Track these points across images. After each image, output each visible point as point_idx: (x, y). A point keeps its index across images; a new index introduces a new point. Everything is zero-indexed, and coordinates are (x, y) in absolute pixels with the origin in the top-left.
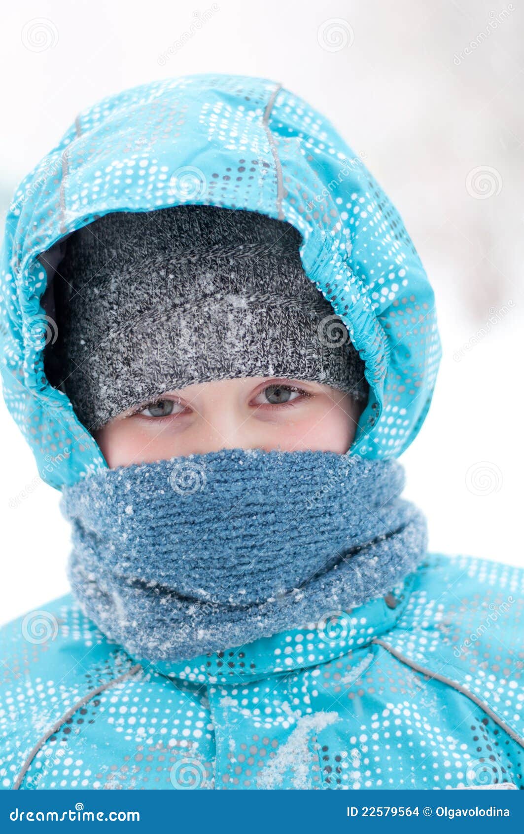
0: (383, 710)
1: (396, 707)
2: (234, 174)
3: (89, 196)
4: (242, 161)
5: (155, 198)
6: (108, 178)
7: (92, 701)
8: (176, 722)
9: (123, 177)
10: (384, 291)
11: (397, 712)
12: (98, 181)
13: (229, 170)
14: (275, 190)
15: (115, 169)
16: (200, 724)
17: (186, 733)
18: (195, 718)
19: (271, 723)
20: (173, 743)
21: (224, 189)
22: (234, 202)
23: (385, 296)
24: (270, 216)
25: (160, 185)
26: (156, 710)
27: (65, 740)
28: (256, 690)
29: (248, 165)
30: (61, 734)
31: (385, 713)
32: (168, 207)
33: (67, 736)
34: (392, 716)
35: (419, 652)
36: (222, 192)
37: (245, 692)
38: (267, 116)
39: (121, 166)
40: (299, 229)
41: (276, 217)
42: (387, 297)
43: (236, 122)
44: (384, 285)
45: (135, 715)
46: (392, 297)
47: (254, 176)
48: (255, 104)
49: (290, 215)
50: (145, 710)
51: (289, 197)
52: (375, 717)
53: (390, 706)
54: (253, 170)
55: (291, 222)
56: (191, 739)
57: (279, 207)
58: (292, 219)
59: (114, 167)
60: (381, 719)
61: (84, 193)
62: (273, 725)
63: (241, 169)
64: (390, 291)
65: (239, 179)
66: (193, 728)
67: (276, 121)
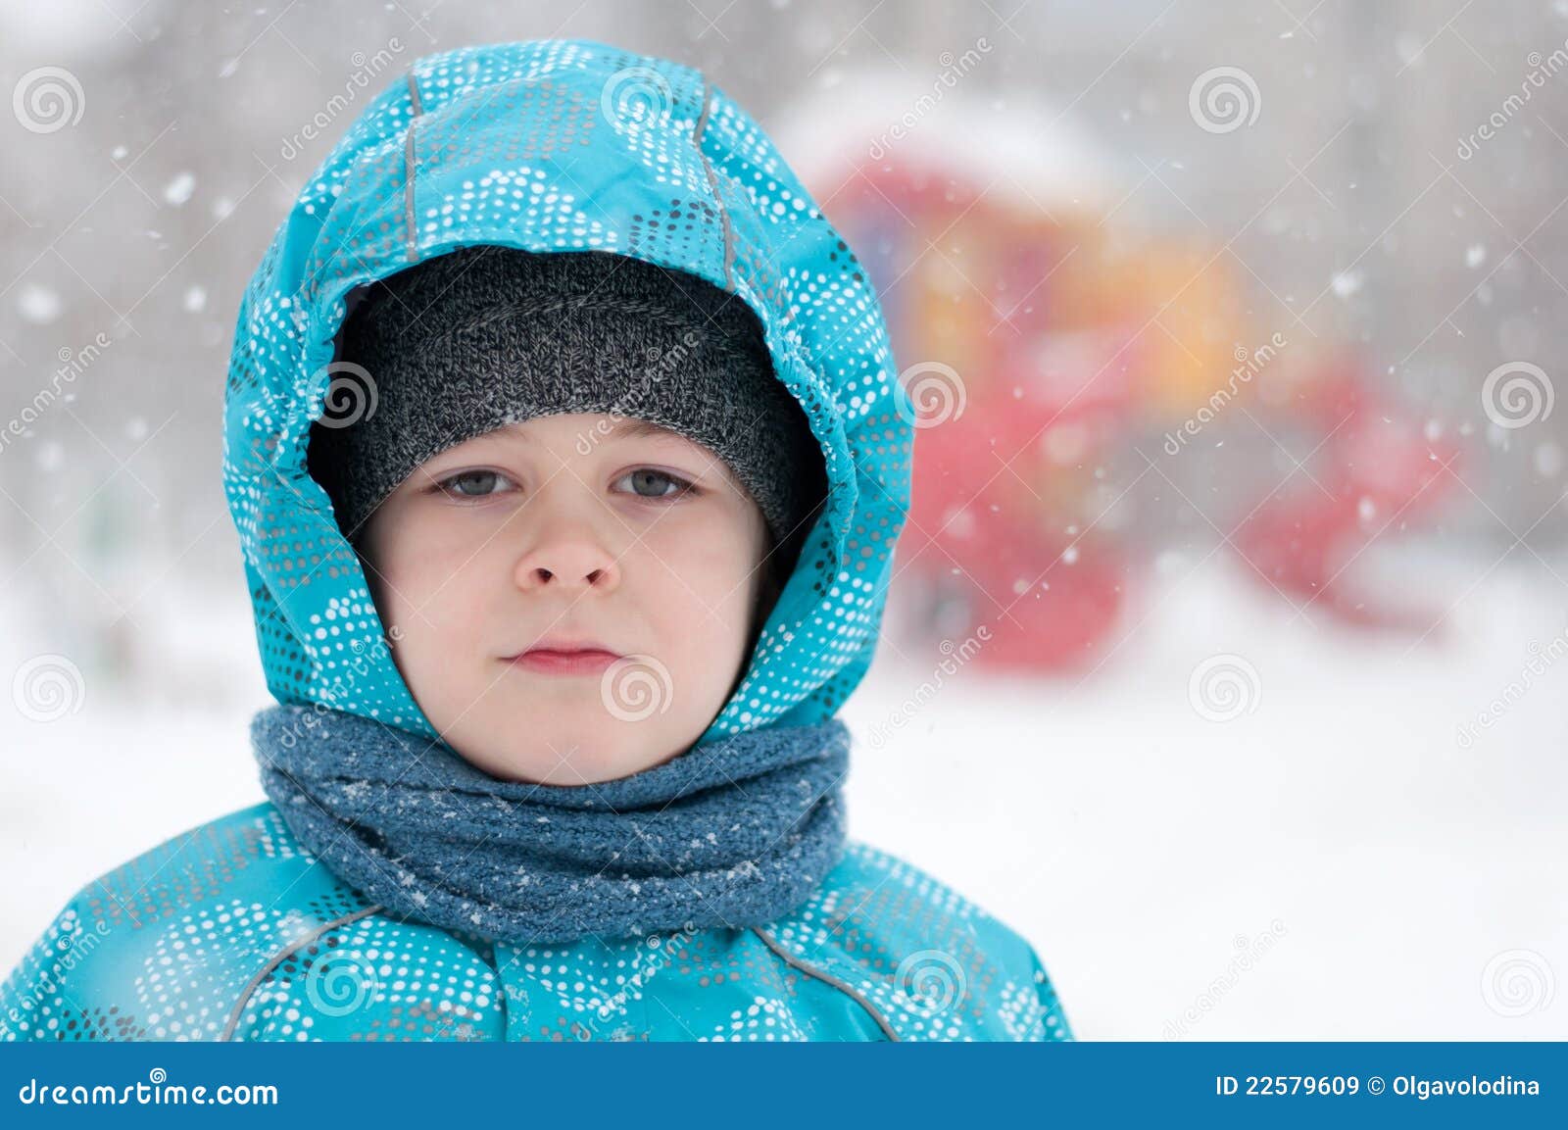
0: (749, 1006)
1: (768, 1002)
2: (664, 219)
3: (453, 215)
4: (676, 202)
5: (555, 236)
6: (484, 195)
7: (327, 936)
8: (453, 980)
9: (508, 199)
10: (855, 402)
11: (769, 1009)
12: (469, 196)
13: (656, 213)
14: (722, 248)
15: (495, 184)
16: (486, 989)
17: (466, 997)
18: (479, 981)
19: (584, 1004)
20: (445, 1006)
21: (652, 238)
22: (666, 258)
23: (855, 410)
24: (716, 284)
25: (562, 220)
26: (423, 960)
27: (287, 980)
28: (565, 954)
29: (685, 209)
30: (281, 973)
31: (753, 1011)
32: (572, 250)
33: (290, 976)
34: (762, 1014)
35: (799, 942)
36: (650, 243)
37: (548, 955)
38: (700, 131)
39: (504, 180)
40: (753, 306)
41: (723, 287)
42: (857, 411)
43: (664, 138)
44: (855, 393)
45: (390, 963)
46: (865, 410)
47: (694, 225)
48: (684, 112)
49: (741, 287)
50: (406, 957)
51: (739, 264)
52: (737, 1015)
53: (760, 1000)
54: (691, 216)
55: (742, 296)
56: (472, 1007)
57: (726, 272)
58: (743, 292)
59: (495, 180)
60: (745, 1018)
61: (447, 210)
62: (586, 1009)
63: (676, 214)
64: (864, 402)
65: (672, 227)
66: (475, 991)
67: (712, 141)
